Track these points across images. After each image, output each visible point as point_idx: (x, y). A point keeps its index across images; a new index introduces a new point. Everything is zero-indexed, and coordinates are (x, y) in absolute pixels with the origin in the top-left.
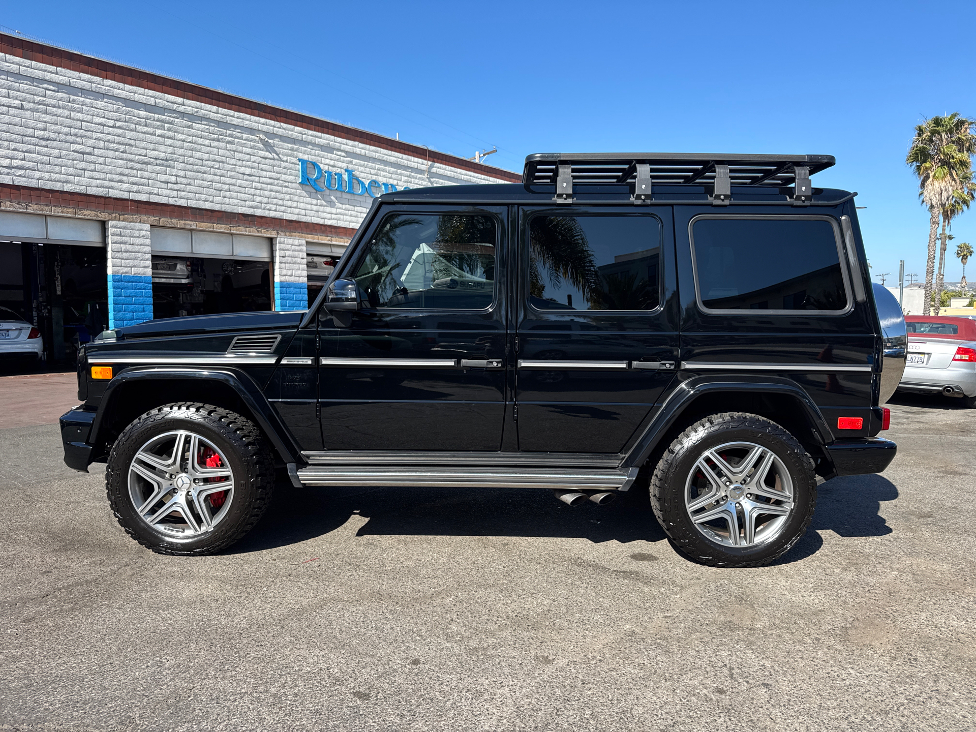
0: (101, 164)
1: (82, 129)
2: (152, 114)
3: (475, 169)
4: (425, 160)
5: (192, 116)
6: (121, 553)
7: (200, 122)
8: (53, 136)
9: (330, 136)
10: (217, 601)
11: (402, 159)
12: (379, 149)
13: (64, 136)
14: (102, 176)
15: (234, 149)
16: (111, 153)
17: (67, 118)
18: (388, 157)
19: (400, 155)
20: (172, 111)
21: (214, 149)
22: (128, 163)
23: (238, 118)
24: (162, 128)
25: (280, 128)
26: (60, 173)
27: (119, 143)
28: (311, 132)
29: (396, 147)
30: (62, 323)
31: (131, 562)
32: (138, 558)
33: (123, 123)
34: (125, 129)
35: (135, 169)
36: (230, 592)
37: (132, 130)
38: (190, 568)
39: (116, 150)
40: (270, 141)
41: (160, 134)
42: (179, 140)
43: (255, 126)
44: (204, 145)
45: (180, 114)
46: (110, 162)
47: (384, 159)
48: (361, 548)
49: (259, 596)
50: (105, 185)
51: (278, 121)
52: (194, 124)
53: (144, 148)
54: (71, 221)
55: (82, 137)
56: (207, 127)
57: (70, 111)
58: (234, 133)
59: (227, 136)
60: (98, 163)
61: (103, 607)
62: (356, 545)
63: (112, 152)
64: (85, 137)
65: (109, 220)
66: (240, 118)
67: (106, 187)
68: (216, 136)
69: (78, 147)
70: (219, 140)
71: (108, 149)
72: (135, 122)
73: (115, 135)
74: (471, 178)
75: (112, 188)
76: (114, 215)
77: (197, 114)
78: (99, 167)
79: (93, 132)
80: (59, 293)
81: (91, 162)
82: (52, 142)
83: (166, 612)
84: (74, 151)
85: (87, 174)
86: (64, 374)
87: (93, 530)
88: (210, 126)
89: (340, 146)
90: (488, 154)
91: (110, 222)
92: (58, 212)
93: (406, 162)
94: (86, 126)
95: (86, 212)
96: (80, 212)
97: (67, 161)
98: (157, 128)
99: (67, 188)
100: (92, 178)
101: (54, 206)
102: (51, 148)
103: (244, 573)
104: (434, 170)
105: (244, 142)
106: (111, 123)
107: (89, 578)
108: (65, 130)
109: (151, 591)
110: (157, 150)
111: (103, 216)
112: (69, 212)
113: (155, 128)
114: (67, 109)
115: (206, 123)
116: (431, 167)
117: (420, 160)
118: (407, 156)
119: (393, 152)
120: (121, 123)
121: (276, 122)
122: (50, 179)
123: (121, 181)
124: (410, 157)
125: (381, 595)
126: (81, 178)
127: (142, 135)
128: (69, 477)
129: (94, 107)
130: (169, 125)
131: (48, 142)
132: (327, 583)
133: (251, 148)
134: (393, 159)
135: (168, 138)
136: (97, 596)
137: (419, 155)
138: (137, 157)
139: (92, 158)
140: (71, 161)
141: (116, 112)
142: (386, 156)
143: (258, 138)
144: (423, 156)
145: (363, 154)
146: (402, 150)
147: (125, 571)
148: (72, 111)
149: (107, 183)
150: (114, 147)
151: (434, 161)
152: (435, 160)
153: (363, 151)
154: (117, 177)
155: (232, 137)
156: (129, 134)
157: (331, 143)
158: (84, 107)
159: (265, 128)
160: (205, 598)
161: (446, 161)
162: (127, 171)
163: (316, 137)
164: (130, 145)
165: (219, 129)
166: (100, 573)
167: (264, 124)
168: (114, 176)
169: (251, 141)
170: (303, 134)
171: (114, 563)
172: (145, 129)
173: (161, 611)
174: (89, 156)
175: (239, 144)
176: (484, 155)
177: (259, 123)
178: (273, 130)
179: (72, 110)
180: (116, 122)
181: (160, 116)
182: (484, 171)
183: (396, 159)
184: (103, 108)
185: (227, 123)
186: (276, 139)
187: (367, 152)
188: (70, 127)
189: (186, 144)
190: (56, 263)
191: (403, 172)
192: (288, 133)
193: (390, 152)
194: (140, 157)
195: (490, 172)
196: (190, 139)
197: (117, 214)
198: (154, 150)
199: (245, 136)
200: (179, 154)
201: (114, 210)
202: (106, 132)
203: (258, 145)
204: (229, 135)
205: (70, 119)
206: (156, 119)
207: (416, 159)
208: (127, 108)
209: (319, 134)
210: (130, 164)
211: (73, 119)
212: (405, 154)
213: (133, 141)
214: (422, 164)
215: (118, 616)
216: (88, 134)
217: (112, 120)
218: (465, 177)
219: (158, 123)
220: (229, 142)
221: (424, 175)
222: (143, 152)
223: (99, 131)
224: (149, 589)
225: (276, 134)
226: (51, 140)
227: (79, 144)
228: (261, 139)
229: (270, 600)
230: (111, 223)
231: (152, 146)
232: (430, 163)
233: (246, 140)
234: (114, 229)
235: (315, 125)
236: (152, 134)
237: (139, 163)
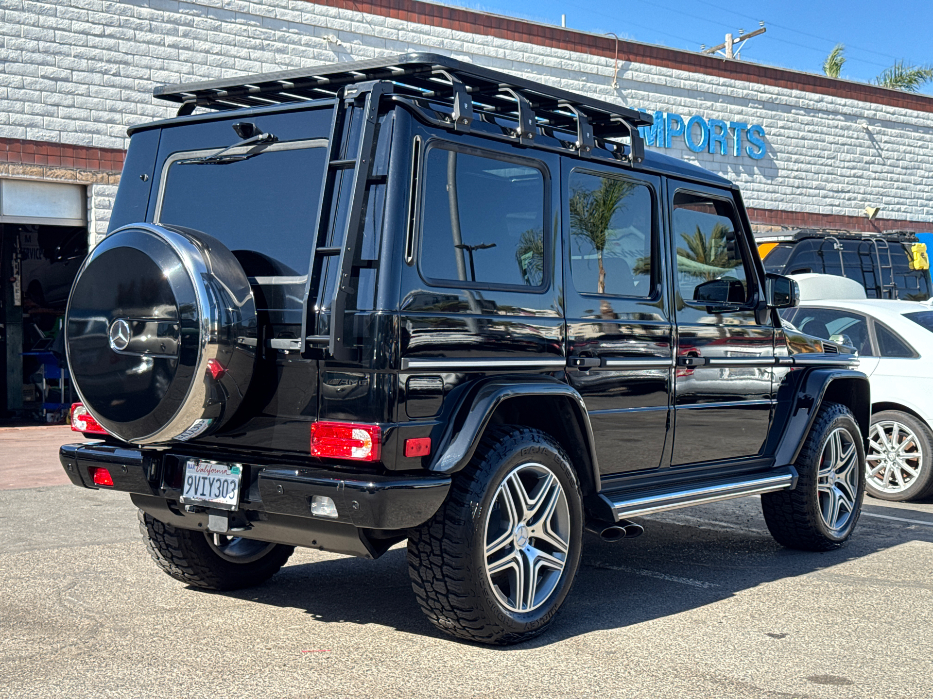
0: (82, 95)
1: (55, 42)
2: (161, 12)
3: (706, 67)
4: (613, 58)
5: (221, 12)
6: (68, 633)
7: (233, 20)
8: (13, 55)
9: (444, 29)
10: (181, 685)
11: (569, 59)
12: (529, 45)
13: (29, 54)
14: (83, 113)
15: (287, 61)
16: (97, 77)
17: (33, 25)
18: (545, 58)
19: (566, 53)
20: (190, 6)
21: (256, 63)
22: (123, 91)
23: (293, 9)
24: (175, 33)
25: (362, 22)
26: (22, 112)
27: (109, 61)
28: (412, 25)
29: (559, 40)
30: (20, 350)
31: (79, 642)
32: (88, 639)
33: (116, 29)
34: (119, 38)
35: (134, 101)
36: (200, 677)
37: (128, 40)
38: (153, 652)
39: (105, 73)
40: (344, 44)
41: (171, 43)
42: (201, 51)
43: (321, 21)
44: (239, 57)
45: (203, 9)
46: (96, 92)
47: (537, 62)
48: (394, 644)
49: (237, 683)
50: (88, 128)
51: (359, 11)
52: (224, 24)
53: (146, 67)
54: (37, 186)
55: (55, 54)
56: (244, 27)
57: (39, 14)
58: (287, 34)
59: (275, 41)
60: (78, 94)
61: (37, 683)
62: (388, 640)
63: (100, 75)
64: (60, 53)
65: (92, 184)
66: (297, 10)
67: (89, 132)
68: (258, 41)
69: (49, 70)
70: (262, 49)
71: (92, 71)
72: (133, 26)
73: (103, 49)
74: (699, 84)
75: (98, 132)
76: (100, 176)
77: (229, 8)
78: (79, 100)
79: (71, 45)
80: (18, 303)
81: (68, 93)
82: (12, 64)
83: (113, 692)
84: (43, 77)
85: (62, 111)
86: (20, 428)
87: (35, 607)
88: (249, 25)
89: (462, 46)
90: (749, 36)
91: (94, 186)
92: (18, 173)
93: (576, 64)
94: (62, 37)
95: (59, 172)
96: (49, 173)
97: (32, 92)
98: (167, 34)
99: (32, 135)
100: (69, 118)
101: (13, 163)
102: (10, 73)
103: (224, 661)
104: (628, 75)
105: (303, 48)
106: (98, 29)
107: (23, 654)
108: (31, 45)
109: (98, 671)
110: (167, 70)
111: (83, 178)
112: (33, 172)
113: (164, 34)
114: (35, 12)
115: (243, 21)
116: (624, 69)
117: (603, 60)
118: (578, 54)
119: (554, 49)
120: (112, 29)
121: (355, 13)
122: (7, 122)
123: (111, 121)
124: (585, 56)
125: (401, 692)
126: (52, 119)
127: (145, 45)
128: (11, 551)
129: (74, 7)
130: (184, 28)
131: (7, 64)
132: (332, 676)
133: (314, 58)
134: (553, 61)
135: (184, 48)
136: (31, 672)
137: (601, 52)
138: (137, 81)
139: (69, 86)
140: (38, 93)
141: (107, 12)
142: (541, 57)
143: (325, 41)
144: (608, 53)
145: (501, 56)
146: (569, 45)
147: (70, 651)
148: (42, 14)
149: (91, 125)
150: (101, 67)
151: (629, 60)
152: (631, 57)
153: (501, 51)
154: (106, 115)
155: (284, 42)
156: (124, 46)
157: (446, 41)
158: (59, 7)
159: (337, 24)
160: (166, 681)
161: (651, 57)
162: (120, 105)
163: (421, 32)
164: (126, 63)
165: (264, 30)
166: (38, 650)
167: (335, 17)
168: (101, 113)
169: (315, 47)
170: (399, 30)
171: (57, 642)
172: (149, 36)
173: (107, 690)
174: (65, 84)
175: (295, 53)
176: (742, 39)
177: (327, 16)
178: (351, 26)
179: (41, 12)
180: (106, 28)
181: (172, 14)
182: (725, 70)
183: (558, 60)
184: (86, 7)
185: (275, 18)
186: (355, 42)
187: (507, 52)
188: (38, 39)
189: (211, 58)
190: (14, 255)
191: (571, 82)
192: (374, 30)
193: (548, 50)
194: (141, 81)
195: (736, 72)
196: (217, 48)
197: (105, 174)
198: (162, 69)
199: (305, 39)
200: (201, 73)
201: (101, 167)
202: (90, 44)
203: (324, 52)
204: (279, 38)
205: (38, 26)
206: (165, 19)
207: (595, 58)
208: (123, 5)
209: (426, 28)
210: (125, 93)
211: (43, 27)
212: (575, 50)
213: (130, 57)
214: (607, 66)
215: (53, 691)
216: (65, 48)
217: (99, 24)
218: (687, 82)
219: (169, 26)
220: (279, 51)
221: (610, 85)
222: (145, 72)
223: (80, 44)
224: (96, 669)
225: (355, 33)
226: (11, 62)
227: (51, 65)
228: (330, 43)
229: (250, 687)
230: (95, 188)
231: (158, 63)
232: (621, 63)
233: (307, 45)
234: (100, 198)
235: (420, 13)
236: (159, 44)
237: (140, 92)
